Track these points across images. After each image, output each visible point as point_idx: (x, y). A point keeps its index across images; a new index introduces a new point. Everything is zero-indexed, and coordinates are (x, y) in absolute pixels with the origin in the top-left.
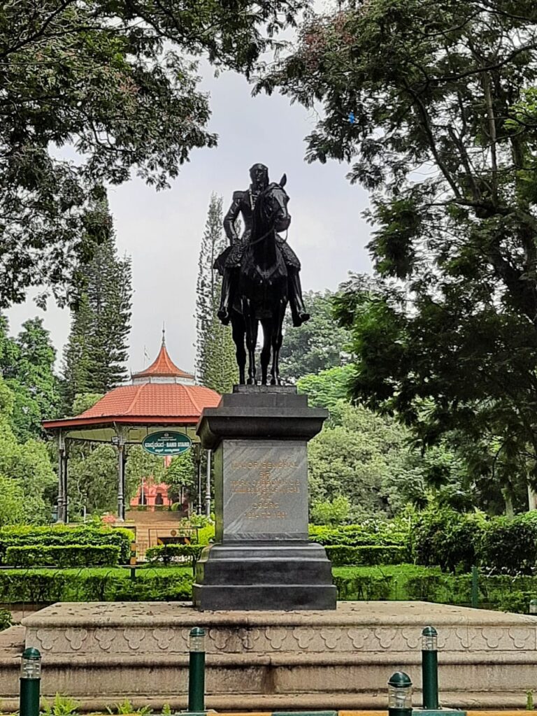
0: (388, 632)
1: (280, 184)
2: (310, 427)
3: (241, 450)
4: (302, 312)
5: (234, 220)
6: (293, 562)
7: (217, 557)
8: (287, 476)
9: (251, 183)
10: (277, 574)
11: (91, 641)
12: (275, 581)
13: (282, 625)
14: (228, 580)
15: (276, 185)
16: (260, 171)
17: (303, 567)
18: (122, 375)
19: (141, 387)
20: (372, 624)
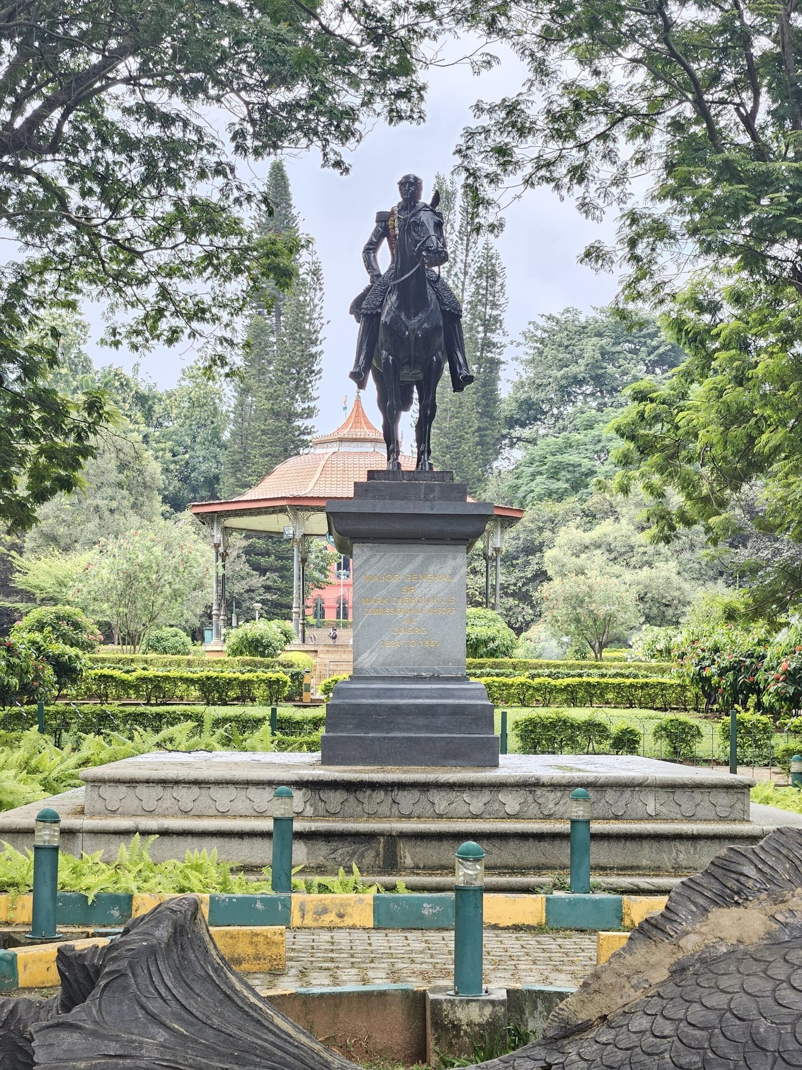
0: (552, 796)
1: (432, 204)
2: (468, 528)
3: (378, 557)
4: (464, 372)
5: (375, 250)
6: (444, 705)
7: (344, 698)
8: (439, 593)
9: (401, 200)
10: (421, 721)
11: (168, 802)
12: (419, 729)
13: (414, 785)
14: (358, 727)
15: (426, 206)
16: (411, 184)
17: (458, 711)
18: (308, 438)
19: (326, 457)
20: (530, 785)
